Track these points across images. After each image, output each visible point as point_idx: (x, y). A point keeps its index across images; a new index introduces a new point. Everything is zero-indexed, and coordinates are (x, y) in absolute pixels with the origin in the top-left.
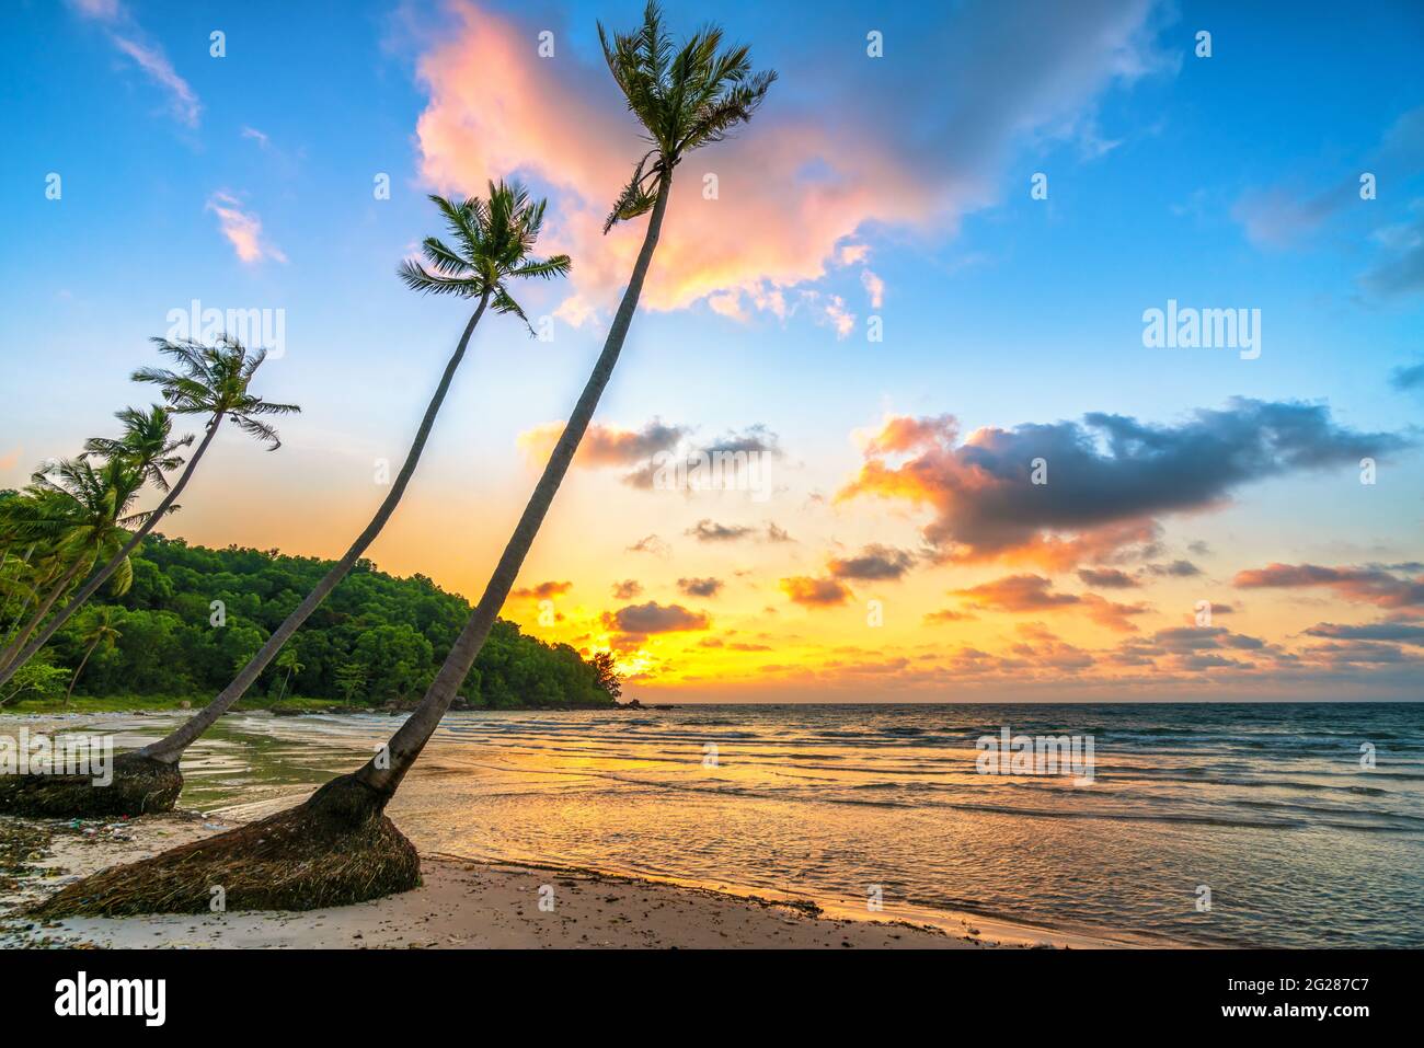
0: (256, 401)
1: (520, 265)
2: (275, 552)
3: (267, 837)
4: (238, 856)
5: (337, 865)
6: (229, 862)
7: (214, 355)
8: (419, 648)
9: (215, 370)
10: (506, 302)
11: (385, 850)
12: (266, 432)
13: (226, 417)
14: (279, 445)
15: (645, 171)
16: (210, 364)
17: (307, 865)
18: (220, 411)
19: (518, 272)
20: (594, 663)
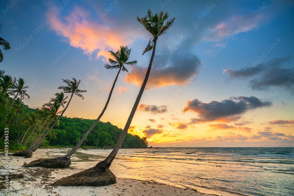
0: (79, 90)
1: (127, 62)
2: (82, 118)
3: (89, 172)
4: (85, 176)
5: (102, 178)
6: (83, 177)
7: (72, 82)
8: (109, 136)
9: (72, 85)
10: (124, 69)
11: (110, 176)
12: (81, 96)
13: (74, 94)
14: (83, 98)
15: (151, 42)
16: (71, 84)
17: (97, 178)
18: (73, 92)
19: (126, 63)
20: (143, 139)
